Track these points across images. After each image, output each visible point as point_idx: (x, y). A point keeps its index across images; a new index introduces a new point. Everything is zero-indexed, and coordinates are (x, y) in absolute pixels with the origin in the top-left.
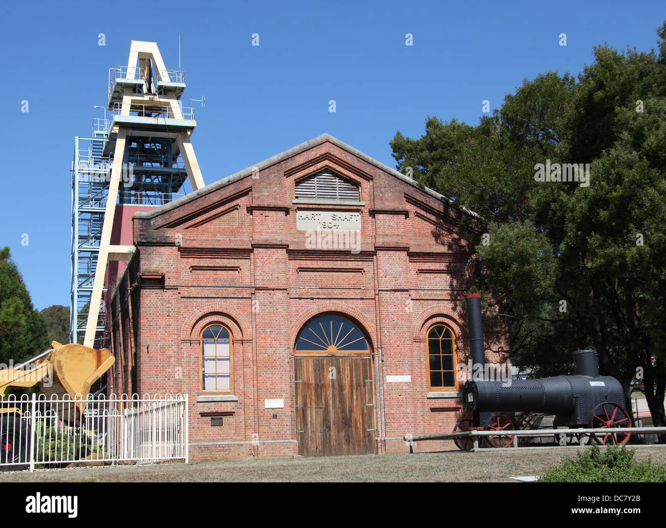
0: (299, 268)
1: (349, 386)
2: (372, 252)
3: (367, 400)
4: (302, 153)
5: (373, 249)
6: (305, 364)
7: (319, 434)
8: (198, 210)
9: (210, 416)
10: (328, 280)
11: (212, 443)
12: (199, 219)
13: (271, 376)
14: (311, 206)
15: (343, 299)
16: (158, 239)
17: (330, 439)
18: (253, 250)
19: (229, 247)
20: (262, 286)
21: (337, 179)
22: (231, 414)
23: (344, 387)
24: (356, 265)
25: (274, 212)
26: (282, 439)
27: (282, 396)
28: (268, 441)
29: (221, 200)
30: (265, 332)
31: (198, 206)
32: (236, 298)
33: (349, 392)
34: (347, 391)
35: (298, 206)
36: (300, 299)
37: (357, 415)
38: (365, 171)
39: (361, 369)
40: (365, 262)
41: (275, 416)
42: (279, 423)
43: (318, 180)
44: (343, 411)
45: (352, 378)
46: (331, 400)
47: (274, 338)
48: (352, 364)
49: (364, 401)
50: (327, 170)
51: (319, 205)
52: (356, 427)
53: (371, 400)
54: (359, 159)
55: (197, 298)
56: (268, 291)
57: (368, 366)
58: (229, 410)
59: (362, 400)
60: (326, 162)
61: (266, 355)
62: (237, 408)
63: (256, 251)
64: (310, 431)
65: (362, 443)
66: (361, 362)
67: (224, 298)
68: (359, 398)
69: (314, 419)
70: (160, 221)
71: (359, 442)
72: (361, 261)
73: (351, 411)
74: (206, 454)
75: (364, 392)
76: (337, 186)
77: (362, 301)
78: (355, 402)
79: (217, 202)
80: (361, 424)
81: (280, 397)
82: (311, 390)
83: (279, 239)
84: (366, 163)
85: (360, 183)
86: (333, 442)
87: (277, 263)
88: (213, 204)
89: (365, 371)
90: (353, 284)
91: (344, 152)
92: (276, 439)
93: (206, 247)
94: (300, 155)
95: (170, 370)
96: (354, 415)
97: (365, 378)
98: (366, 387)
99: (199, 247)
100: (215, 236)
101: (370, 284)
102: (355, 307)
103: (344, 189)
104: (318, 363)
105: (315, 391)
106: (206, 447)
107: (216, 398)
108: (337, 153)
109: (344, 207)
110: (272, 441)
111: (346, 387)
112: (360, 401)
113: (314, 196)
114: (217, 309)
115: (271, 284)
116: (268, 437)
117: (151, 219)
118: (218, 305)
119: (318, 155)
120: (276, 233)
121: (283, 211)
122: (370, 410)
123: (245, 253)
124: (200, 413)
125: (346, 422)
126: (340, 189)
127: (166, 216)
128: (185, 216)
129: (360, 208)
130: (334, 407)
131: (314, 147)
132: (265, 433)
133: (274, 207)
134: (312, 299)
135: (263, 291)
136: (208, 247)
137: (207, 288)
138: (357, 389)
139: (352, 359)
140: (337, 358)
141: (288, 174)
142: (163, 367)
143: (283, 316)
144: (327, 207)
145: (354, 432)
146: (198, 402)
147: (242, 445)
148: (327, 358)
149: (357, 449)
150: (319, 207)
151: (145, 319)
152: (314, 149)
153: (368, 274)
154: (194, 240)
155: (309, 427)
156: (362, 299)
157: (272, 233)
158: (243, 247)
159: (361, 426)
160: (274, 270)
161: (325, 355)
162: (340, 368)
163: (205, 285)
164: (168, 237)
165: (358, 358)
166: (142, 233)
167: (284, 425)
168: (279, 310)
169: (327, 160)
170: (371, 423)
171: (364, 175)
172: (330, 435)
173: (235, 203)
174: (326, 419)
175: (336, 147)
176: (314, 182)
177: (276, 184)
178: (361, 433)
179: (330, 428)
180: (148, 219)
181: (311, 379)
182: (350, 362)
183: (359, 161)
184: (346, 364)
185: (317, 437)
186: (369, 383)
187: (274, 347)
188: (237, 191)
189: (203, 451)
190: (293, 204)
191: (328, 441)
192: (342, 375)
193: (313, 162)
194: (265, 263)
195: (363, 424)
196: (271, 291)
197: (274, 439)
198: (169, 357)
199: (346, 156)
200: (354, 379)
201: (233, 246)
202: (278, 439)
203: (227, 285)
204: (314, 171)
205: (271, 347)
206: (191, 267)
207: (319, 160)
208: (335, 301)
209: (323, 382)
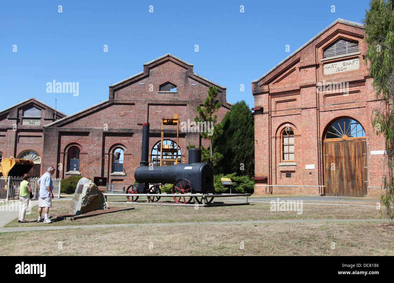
0: (325, 95)
1: (354, 157)
2: (363, 80)
3: (364, 165)
4: (324, 33)
5: (363, 78)
6: (330, 145)
7: (337, 183)
8: (277, 74)
9: (285, 172)
10: (341, 99)
11: (284, 186)
12: (279, 78)
13: (308, 153)
14: (331, 61)
15: (348, 109)
16: (260, 91)
17: (343, 185)
18: (300, 89)
19: (290, 90)
20: (305, 107)
21: (347, 42)
22: (294, 172)
23: (351, 158)
24: (356, 89)
25: (310, 68)
26: (314, 185)
27: (314, 163)
28: (307, 186)
29: (286, 67)
30: (306, 131)
31: (277, 72)
32: (294, 115)
33: (354, 160)
34: (353, 159)
35: (324, 62)
36: (325, 111)
37: (358, 173)
38: (360, 34)
39: (361, 147)
40: (361, 86)
41: (310, 173)
42: (313, 177)
43: (336, 45)
44: (351, 170)
45: (356, 152)
46: (344, 165)
47: (310, 133)
48: (356, 144)
49: (363, 165)
50: (340, 38)
51: (335, 59)
52: (358, 180)
53: (366, 165)
54: (355, 28)
55: (278, 116)
56: (307, 110)
57: (365, 145)
58: (293, 170)
59: (361, 165)
60: (339, 34)
61: (306, 143)
62: (297, 169)
63: (302, 90)
64: (332, 181)
65: (361, 189)
66: (361, 143)
67: (289, 115)
68: (360, 164)
69: (335, 175)
70: (262, 83)
71: (359, 188)
72: (359, 86)
73: (355, 171)
74: (281, 190)
75: (362, 160)
76: (347, 46)
77: (359, 109)
78: (357, 165)
79: (285, 69)
80: (361, 178)
81: (313, 163)
82: (333, 159)
83: (312, 82)
84: (360, 29)
85: (358, 41)
86: (345, 187)
87: (312, 94)
88: (283, 70)
89: (363, 149)
90: (355, 100)
91: (347, 26)
92: (311, 185)
93: (280, 91)
94: (323, 35)
95: (265, 151)
96: (357, 173)
97: (363, 152)
98: (364, 157)
99: (277, 92)
100: (285, 85)
101: (364, 98)
102: (355, 113)
103: (350, 47)
104: (337, 145)
105: (335, 160)
106: (281, 187)
107: (286, 164)
108: (343, 28)
109: (348, 57)
110: (309, 186)
111: (352, 157)
112: (360, 165)
113: (334, 54)
114: (286, 121)
115: (309, 106)
116: (307, 184)
117: (258, 82)
118: (287, 119)
119: (333, 32)
120: (311, 79)
121: (315, 66)
122: (366, 170)
123: (297, 91)
124: (281, 171)
125: (352, 177)
126: (349, 47)
127: (264, 80)
128: (272, 78)
129: (358, 56)
130: (346, 168)
131: (331, 28)
132: (306, 181)
133: (310, 66)
134: (331, 111)
135: (305, 110)
136: (281, 91)
137: (283, 111)
138: (358, 158)
139: (355, 142)
140: (347, 142)
141: (318, 46)
142: (263, 150)
143: (314, 122)
144: (339, 59)
145: (356, 183)
146: (279, 166)
147: (297, 187)
148: (342, 142)
149: (358, 192)
150: (335, 60)
151: (256, 128)
152: (331, 29)
153: (363, 93)
154: (275, 89)
155: (332, 179)
156: (359, 108)
157: (309, 79)
158: (296, 89)
159: (361, 180)
160: (310, 98)
161: (341, 140)
162: (348, 147)
163: (282, 109)
164: (264, 89)
165: (359, 141)
166: (255, 89)
167: (315, 178)
168: (312, 119)
169: (339, 33)
170: (367, 178)
171: (359, 36)
172: (343, 184)
173: (294, 67)
174: (341, 175)
175: (343, 25)
176: (334, 47)
177: (311, 53)
178: (361, 183)
179: (343, 180)
180: (257, 83)
181: (333, 153)
182: (354, 143)
183: (356, 29)
184: (352, 145)
185: (336, 185)
186: (365, 155)
187: (310, 138)
188: (293, 61)
189: (280, 189)
190: (321, 61)
191: (342, 187)
192: (350, 151)
193: (331, 36)
194: (306, 95)
195: (362, 178)
196: (309, 109)
197: (310, 185)
198: (265, 145)
199: (348, 28)
200: (357, 153)
201: (292, 89)
202: (312, 185)
203: (292, 108)
204: (333, 41)
205: (309, 138)
206: (276, 102)
207: (334, 34)
208: (343, 111)
209: (339, 155)
